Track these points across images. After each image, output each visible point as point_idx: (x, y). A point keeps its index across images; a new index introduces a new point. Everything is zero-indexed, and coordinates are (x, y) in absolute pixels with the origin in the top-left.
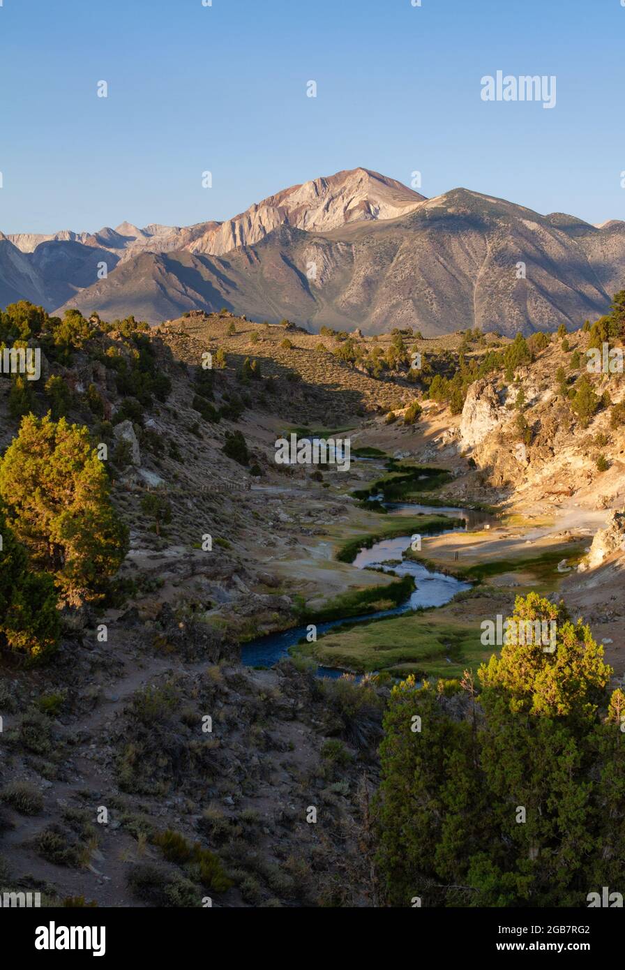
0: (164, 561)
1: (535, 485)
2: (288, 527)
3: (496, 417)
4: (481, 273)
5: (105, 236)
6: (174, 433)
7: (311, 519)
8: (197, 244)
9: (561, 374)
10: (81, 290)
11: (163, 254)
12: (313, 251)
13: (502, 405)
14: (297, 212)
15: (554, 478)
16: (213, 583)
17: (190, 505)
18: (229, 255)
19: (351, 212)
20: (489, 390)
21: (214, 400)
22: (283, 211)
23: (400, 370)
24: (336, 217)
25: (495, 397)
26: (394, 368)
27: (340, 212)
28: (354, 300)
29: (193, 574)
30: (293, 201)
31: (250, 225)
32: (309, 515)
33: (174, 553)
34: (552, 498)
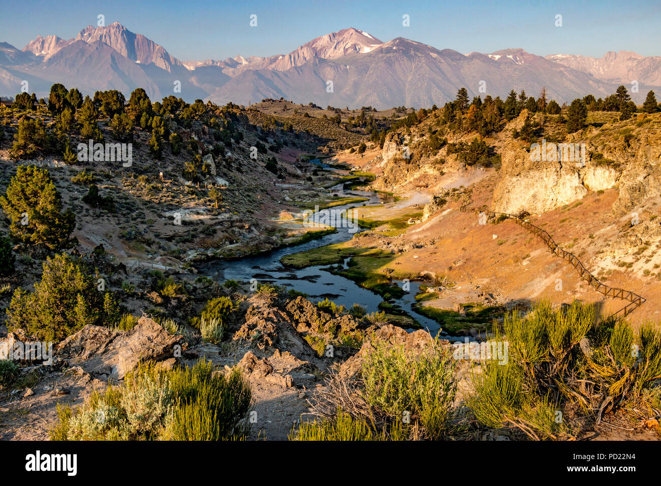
0: (217, 221)
1: (411, 182)
2: (289, 203)
3: (399, 150)
4: (409, 79)
5: (229, 62)
6: (242, 159)
7: (300, 200)
8: (273, 66)
9: (430, 129)
10: (217, 88)
11: (257, 71)
12: (328, 69)
13: (402, 144)
14: (321, 49)
15: (419, 179)
16: (241, 231)
17: (237, 194)
18: (288, 71)
19: (347, 49)
20: (396, 137)
21: (268, 142)
22: (314, 49)
23: (362, 127)
24: (340, 52)
25: (399, 140)
26: (359, 126)
27: (342, 50)
28: (348, 93)
29: (232, 227)
30: (319, 44)
31: (299, 56)
32: (300, 198)
33: (223, 217)
34: (417, 189)
